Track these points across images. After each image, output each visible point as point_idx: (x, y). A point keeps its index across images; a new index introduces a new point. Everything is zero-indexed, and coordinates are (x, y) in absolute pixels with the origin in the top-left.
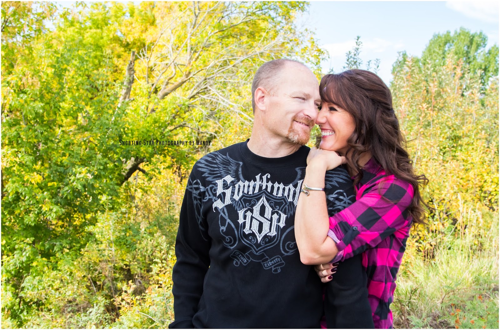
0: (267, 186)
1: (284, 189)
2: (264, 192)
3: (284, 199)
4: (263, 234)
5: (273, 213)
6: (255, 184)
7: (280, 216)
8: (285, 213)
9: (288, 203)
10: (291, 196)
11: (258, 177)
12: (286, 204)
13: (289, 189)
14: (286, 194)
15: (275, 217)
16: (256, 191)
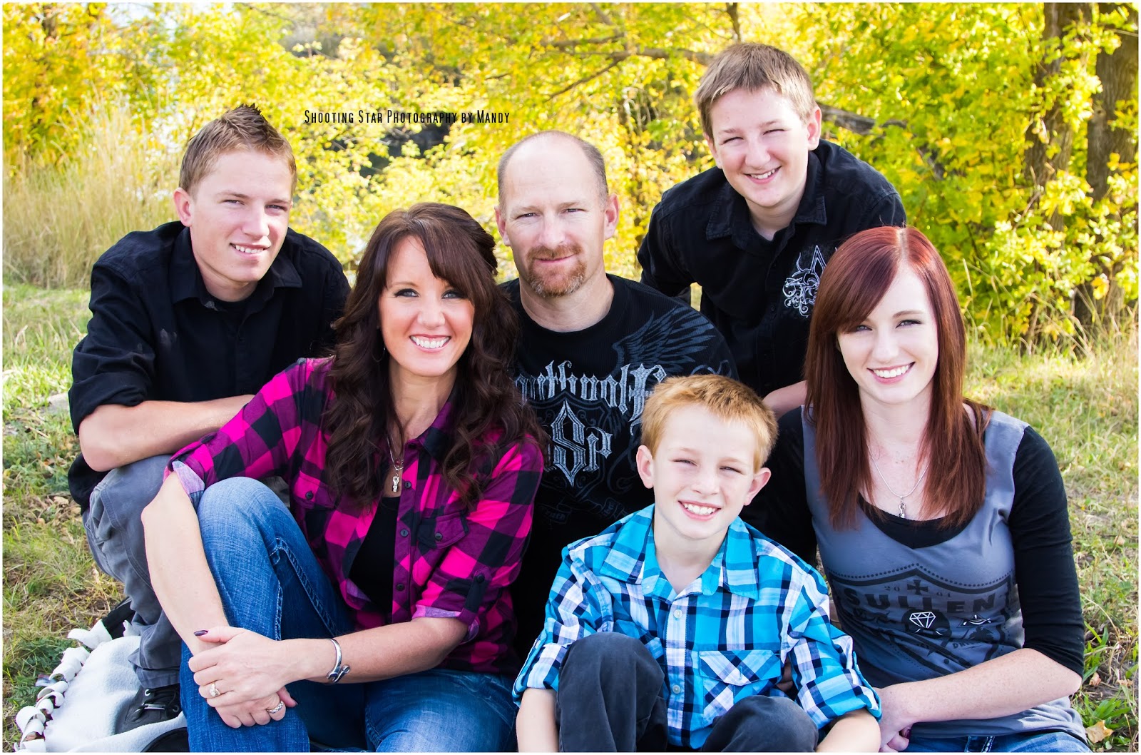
0: (568, 383)
1: (599, 386)
2: (565, 395)
3: (601, 404)
4: (575, 470)
5: (587, 434)
6: (547, 382)
7: (600, 437)
8: (608, 431)
9: (610, 411)
10: (613, 398)
11: (549, 368)
12: (607, 412)
13: (608, 386)
14: (604, 394)
15: (592, 438)
16: (552, 393)
